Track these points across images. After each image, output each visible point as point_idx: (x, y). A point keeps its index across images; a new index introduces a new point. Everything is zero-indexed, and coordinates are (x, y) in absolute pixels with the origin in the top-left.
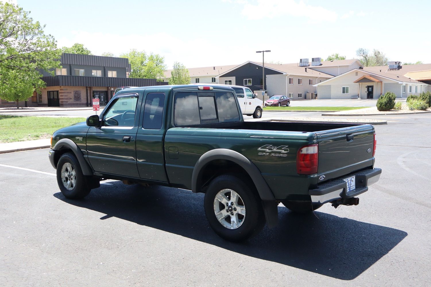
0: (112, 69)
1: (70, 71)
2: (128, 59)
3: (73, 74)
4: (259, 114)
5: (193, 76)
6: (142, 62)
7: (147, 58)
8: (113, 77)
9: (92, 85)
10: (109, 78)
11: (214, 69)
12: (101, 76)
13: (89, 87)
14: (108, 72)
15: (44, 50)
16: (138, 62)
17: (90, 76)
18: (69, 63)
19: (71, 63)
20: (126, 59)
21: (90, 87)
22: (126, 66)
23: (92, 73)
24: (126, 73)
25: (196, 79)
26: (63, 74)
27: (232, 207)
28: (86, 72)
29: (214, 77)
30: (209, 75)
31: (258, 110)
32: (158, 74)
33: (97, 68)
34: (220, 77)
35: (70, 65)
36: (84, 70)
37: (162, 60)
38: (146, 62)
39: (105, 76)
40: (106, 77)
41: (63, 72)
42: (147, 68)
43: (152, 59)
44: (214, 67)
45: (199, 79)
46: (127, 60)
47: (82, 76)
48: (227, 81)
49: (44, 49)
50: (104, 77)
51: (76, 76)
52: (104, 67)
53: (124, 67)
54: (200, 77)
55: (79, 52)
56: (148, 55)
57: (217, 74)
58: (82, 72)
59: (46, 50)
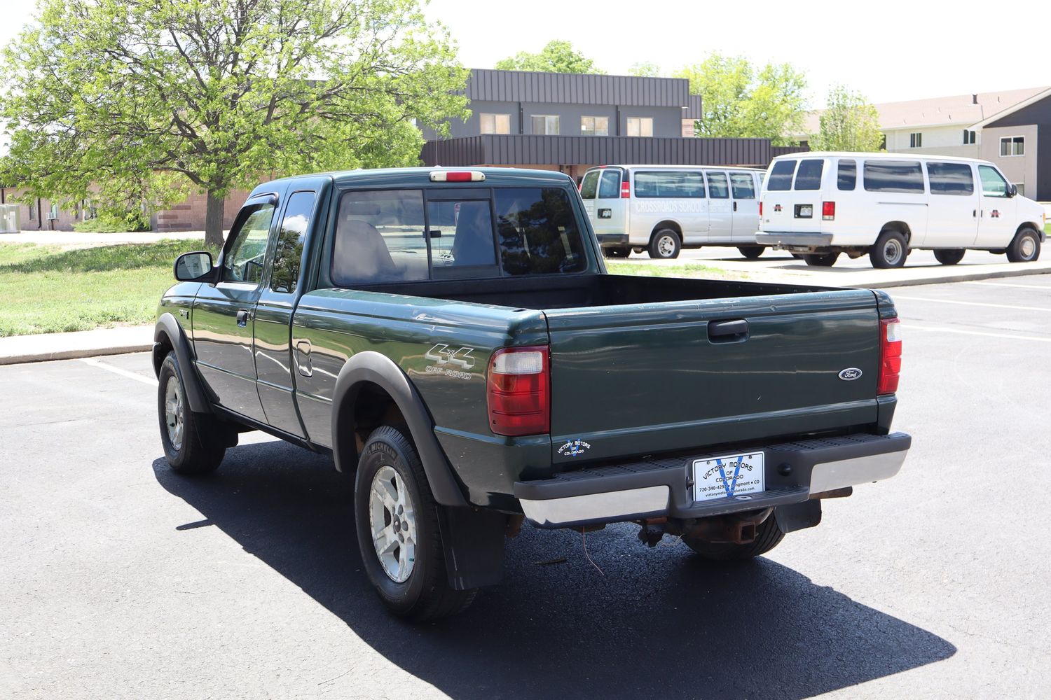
0: (640, 112)
1: (519, 121)
2: (688, 81)
3: (527, 132)
4: (1028, 247)
5: (903, 125)
6: (739, 90)
7: (754, 74)
8: (642, 135)
9: (576, 161)
10: (633, 138)
11: (975, 102)
12: (607, 135)
13: (567, 167)
14: (628, 120)
15: (422, 68)
16: (727, 88)
17: (575, 134)
18: (516, 99)
19: (522, 100)
20: (683, 80)
21: (571, 167)
22: (681, 104)
23: (580, 124)
24: (681, 122)
25: (913, 136)
26: (499, 132)
27: (400, 518)
28: (562, 123)
29: (970, 130)
30: (955, 120)
31: (1026, 234)
32: (788, 123)
33: (595, 110)
34: (984, 127)
35: (520, 104)
36: (558, 117)
37: (804, 79)
38: (753, 87)
39: (618, 132)
40: (622, 135)
41: (498, 125)
42: (751, 107)
43: (769, 78)
44: (975, 97)
45: (920, 134)
46: (684, 83)
47: (554, 136)
48: (1009, 140)
49: (420, 65)
50: (614, 136)
51: (537, 137)
52: (617, 107)
53: (675, 104)
54: (926, 128)
55: (562, 66)
56: (758, 65)
57: (976, 119)
58: (550, 125)
59: (427, 65)
